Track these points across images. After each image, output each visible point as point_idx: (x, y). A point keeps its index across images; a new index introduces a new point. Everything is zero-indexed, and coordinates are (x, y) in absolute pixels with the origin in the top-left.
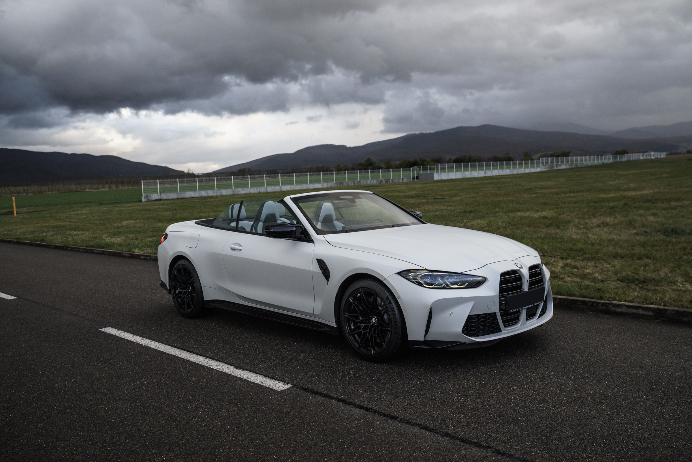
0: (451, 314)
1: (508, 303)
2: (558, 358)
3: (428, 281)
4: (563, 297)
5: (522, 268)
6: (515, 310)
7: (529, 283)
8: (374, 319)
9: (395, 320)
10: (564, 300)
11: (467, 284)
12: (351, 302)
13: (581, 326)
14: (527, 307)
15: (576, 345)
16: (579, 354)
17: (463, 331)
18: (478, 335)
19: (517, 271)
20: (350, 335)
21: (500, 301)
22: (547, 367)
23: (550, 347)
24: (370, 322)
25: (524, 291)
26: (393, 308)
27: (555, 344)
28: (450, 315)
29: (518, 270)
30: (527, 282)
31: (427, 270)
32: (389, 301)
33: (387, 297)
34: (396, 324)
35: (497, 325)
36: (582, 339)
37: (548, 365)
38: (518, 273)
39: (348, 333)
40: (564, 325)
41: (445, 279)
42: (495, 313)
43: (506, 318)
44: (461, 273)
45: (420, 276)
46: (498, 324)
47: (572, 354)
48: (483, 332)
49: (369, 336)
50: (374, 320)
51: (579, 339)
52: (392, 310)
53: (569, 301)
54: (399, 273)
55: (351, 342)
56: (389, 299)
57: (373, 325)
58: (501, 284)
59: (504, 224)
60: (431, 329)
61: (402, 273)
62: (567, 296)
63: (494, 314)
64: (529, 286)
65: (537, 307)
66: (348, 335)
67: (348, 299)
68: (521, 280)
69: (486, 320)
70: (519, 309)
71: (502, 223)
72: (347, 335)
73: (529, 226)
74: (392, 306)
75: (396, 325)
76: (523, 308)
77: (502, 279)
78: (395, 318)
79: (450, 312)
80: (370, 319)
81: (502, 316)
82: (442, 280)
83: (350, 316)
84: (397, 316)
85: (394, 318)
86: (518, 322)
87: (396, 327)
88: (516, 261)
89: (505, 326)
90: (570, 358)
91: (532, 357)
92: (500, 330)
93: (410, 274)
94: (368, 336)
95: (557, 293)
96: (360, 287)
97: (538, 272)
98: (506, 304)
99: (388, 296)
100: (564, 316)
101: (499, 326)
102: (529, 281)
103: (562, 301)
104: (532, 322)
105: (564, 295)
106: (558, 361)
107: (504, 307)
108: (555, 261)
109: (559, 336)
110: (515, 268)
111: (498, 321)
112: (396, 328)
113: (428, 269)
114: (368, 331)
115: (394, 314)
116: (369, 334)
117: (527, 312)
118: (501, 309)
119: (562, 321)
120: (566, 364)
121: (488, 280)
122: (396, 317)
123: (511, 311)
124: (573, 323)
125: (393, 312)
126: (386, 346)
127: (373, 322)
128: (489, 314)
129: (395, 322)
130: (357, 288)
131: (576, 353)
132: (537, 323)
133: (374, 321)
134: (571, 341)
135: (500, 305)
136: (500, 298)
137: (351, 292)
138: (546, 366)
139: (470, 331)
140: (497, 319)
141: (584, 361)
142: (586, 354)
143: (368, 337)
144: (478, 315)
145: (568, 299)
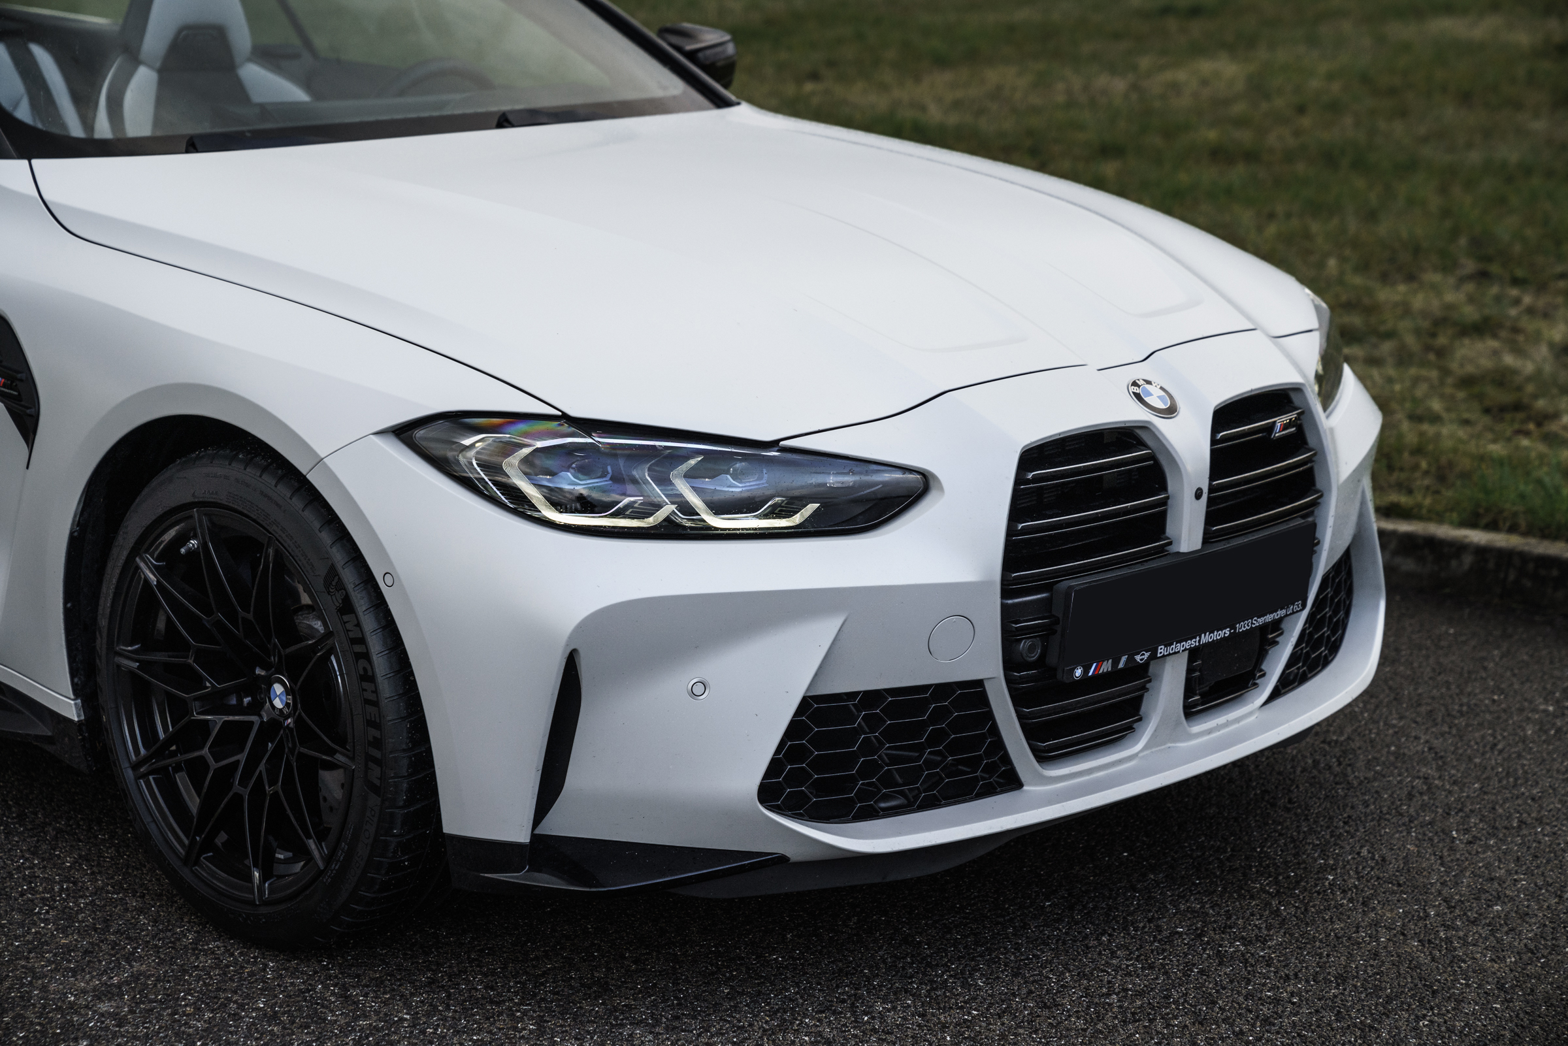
0: (699, 689)
1: (1059, 628)
2: (1351, 957)
3: (571, 483)
4: (1499, 540)
5: (1171, 411)
6: (1106, 667)
7: (1211, 502)
8: (278, 689)
9: (370, 709)
10: (1505, 556)
11: (812, 507)
12: (146, 581)
13: (1559, 730)
14: (1193, 643)
15: (1488, 866)
16: (1485, 932)
17: (768, 793)
18: (869, 814)
19: (1139, 432)
20: (144, 776)
21: (1007, 614)
22: (1266, 1021)
23: (1333, 869)
24: (256, 708)
25: (1173, 549)
26: (362, 641)
27: (1364, 852)
28: (693, 694)
29: (1145, 427)
30: (1198, 495)
31: (565, 417)
32: (339, 596)
33: (332, 572)
34: (377, 734)
35: (988, 753)
36: (1540, 821)
37: (1277, 1001)
38: (1142, 444)
39: (135, 767)
40: (1462, 722)
41: (676, 476)
42: (980, 683)
43: (1050, 709)
44: (773, 444)
45: (526, 451)
46: (998, 745)
47: (1447, 928)
48: (902, 793)
49: (245, 793)
50: (279, 695)
51: (1522, 822)
52: (358, 648)
53: (1531, 566)
54: (404, 433)
55: (147, 819)
56: (341, 586)
57: (273, 726)
58: (1017, 512)
59: (1336, 87)
60: (576, 777)
61: (420, 433)
62: (1526, 534)
63: (974, 691)
64: (1211, 518)
65: (1267, 637)
66: (137, 778)
67: (130, 562)
68: (1163, 487)
69: (923, 725)
70: (1131, 659)
71: (1330, 77)
72: (129, 774)
73: (1465, 98)
74: (358, 625)
75: (377, 743)
76: (1162, 650)
77: (1028, 482)
78: (372, 697)
79: (689, 676)
80: (261, 691)
81: (1019, 699)
82: (664, 481)
83: (144, 665)
84: (386, 688)
85: (367, 702)
86: (1130, 728)
87: (376, 754)
88: (1140, 372)
89: (1044, 757)
90: (1424, 958)
91: (1200, 936)
92: (1011, 782)
93: (467, 442)
94: (237, 788)
95: (1477, 515)
96: (190, 499)
97: (1277, 433)
98: (1046, 633)
99: (339, 567)
100: (1484, 659)
101: (1006, 759)
102: (1212, 489)
103: (1491, 565)
104: (1227, 724)
105: (1513, 529)
106: (1342, 979)
107: (1031, 649)
108: (1531, 311)
109: (1410, 796)
110: (1129, 413)
111: (995, 731)
112: (378, 762)
113: (576, 411)
114: (242, 757)
115: (368, 677)
116: (244, 782)
117: (1190, 670)
118: (1010, 663)
119: (1461, 692)
120: (1389, 999)
121: (941, 488)
122: (376, 692)
123: (1078, 672)
124: (1521, 710)
125: (362, 663)
126: (328, 860)
127: (273, 707)
128: (943, 690)
129: (372, 724)
130: (173, 505)
131: (1474, 922)
132: (1265, 728)
133: (278, 704)
134: (1467, 831)
135: (1009, 637)
136: (1006, 593)
137: (148, 522)
138: (1265, 1010)
139: (821, 787)
140: (990, 716)
141: (1501, 988)
142: (1529, 931)
143: (238, 798)
144: (871, 698)
145: (1524, 557)
